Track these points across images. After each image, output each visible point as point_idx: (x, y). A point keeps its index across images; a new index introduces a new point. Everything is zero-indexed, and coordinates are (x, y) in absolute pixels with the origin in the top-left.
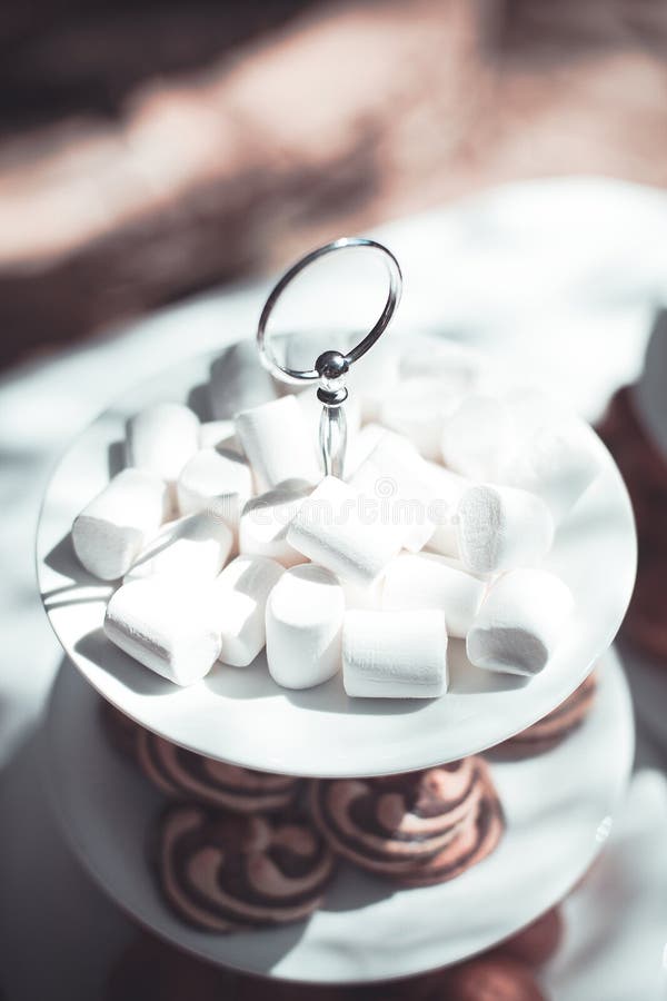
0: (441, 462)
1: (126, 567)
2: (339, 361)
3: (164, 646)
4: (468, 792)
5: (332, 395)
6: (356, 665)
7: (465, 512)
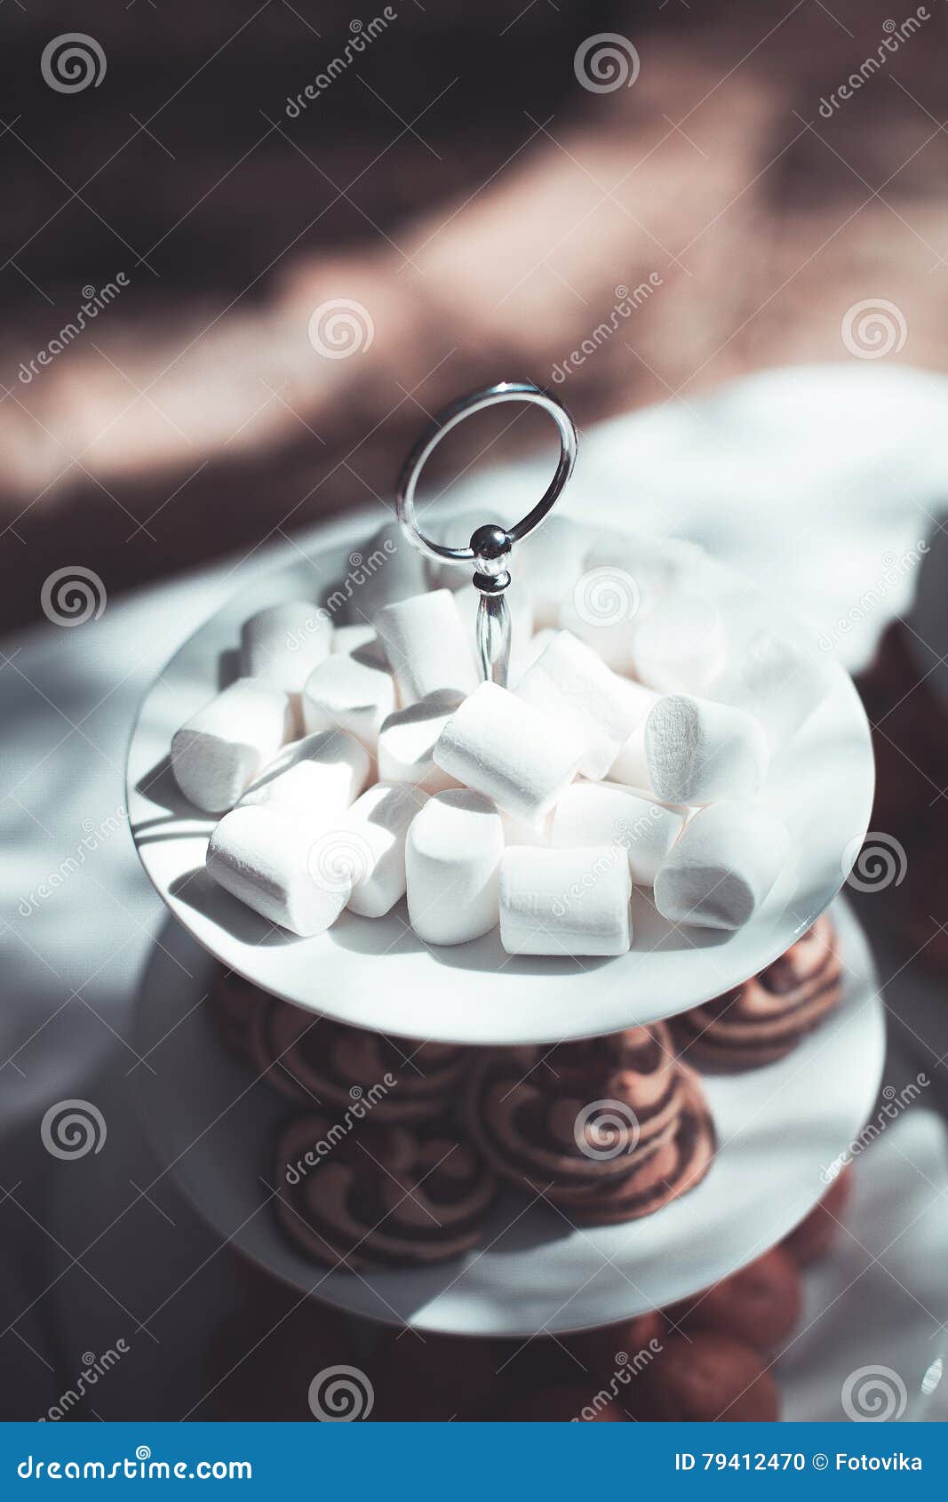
0: (633, 676)
1: (236, 796)
2: (499, 537)
3: (279, 883)
4: (666, 1099)
5: (493, 580)
6: (517, 911)
7: (655, 729)
